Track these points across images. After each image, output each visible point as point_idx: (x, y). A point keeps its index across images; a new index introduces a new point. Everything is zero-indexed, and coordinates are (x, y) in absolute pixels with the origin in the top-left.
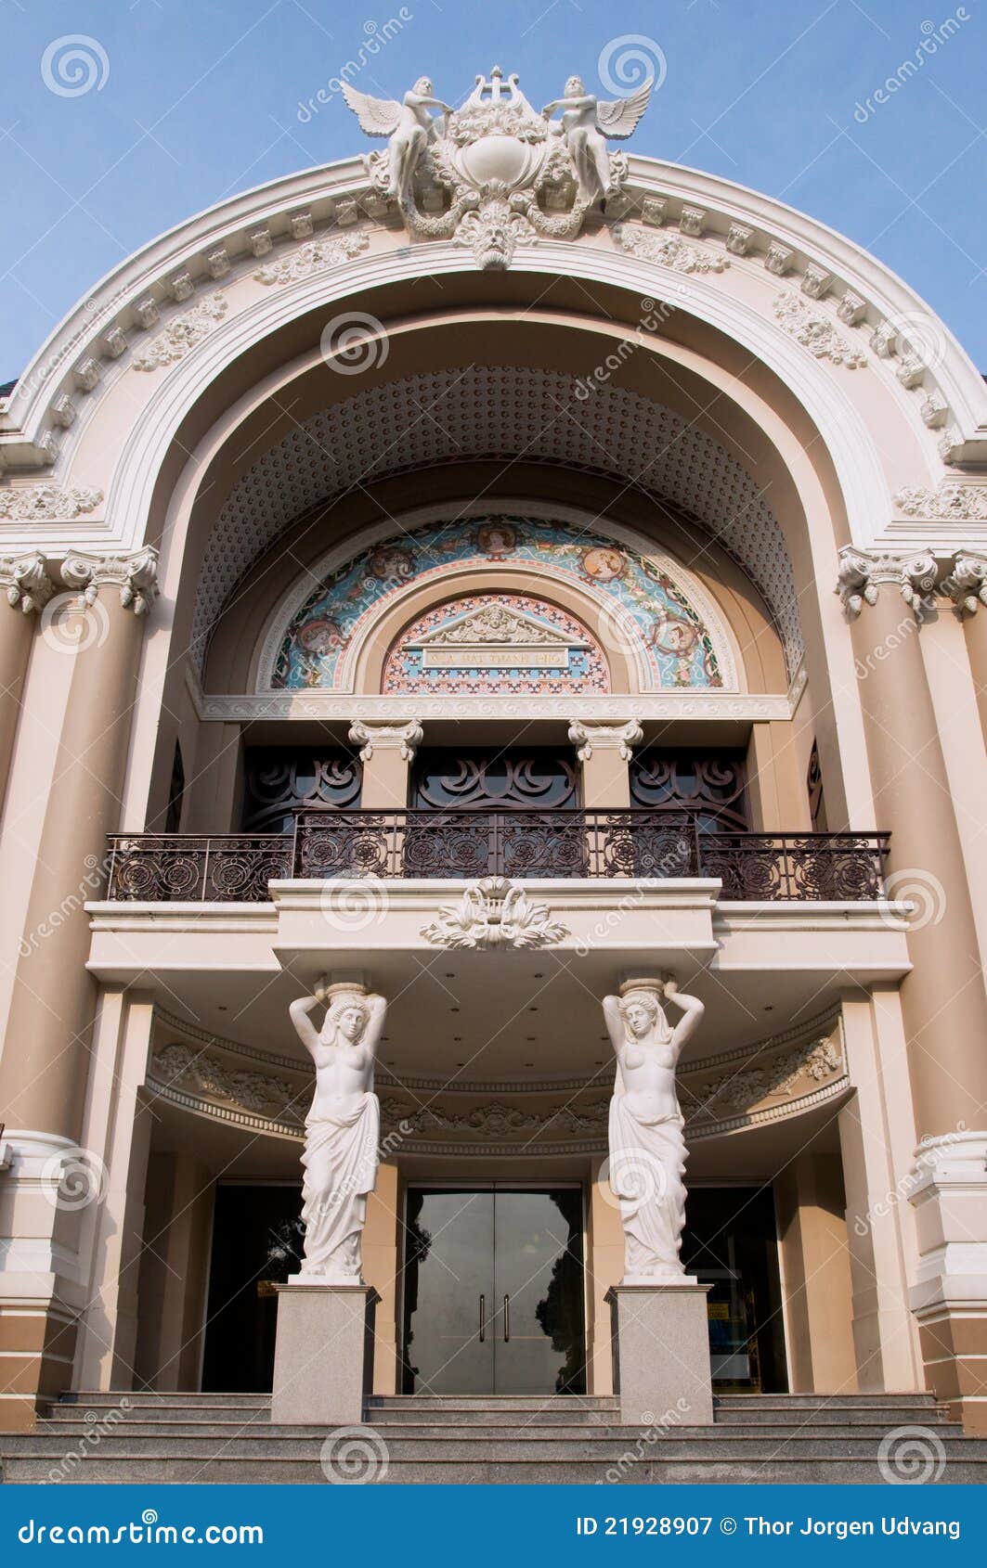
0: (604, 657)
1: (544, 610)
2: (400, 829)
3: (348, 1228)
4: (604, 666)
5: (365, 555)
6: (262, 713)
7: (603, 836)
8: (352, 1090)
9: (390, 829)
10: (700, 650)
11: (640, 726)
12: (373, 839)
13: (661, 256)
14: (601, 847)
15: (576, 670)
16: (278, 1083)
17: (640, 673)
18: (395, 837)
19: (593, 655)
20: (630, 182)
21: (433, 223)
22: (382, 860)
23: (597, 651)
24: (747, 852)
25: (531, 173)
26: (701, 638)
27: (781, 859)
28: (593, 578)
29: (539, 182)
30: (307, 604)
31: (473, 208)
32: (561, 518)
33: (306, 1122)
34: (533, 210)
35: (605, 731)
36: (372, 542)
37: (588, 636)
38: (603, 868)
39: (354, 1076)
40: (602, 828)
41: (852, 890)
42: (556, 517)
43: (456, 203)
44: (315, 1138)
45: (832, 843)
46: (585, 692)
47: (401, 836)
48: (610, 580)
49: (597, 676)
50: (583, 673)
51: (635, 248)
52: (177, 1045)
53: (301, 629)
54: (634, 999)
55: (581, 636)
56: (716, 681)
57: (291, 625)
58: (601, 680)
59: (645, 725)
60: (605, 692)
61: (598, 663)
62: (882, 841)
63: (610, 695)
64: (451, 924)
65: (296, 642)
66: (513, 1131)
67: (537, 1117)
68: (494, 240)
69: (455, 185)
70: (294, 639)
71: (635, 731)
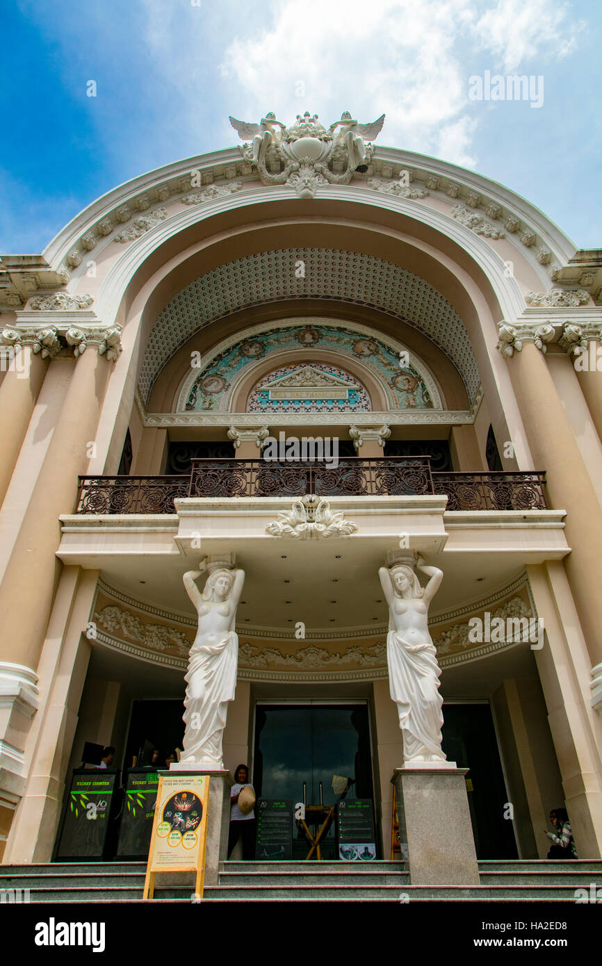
0: (367, 394)
1: (334, 370)
2: (255, 470)
3: (214, 728)
4: (367, 398)
5: (238, 344)
6: (178, 422)
7: (374, 474)
8: (220, 629)
9: (248, 470)
10: (420, 389)
11: (389, 428)
12: (238, 475)
13: (392, 191)
14: (373, 479)
15: (352, 400)
16: (176, 632)
17: (388, 401)
18: (251, 474)
19: (361, 393)
20: (375, 157)
21: (276, 177)
22: (243, 488)
23: (364, 390)
24: (461, 484)
25: (326, 153)
26: (420, 384)
27: (480, 488)
28: (360, 355)
29: (329, 158)
30: (207, 368)
31: (296, 171)
32: (343, 326)
33: (190, 652)
34: (327, 172)
35: (370, 432)
36: (242, 338)
37: (358, 383)
38: (375, 491)
39: (221, 620)
40: (373, 468)
41: (526, 505)
42: (339, 325)
43: (287, 169)
44: (195, 662)
45: (510, 478)
46: (359, 411)
47: (255, 474)
48: (370, 355)
49: (364, 403)
50: (356, 402)
51: (379, 188)
52: (112, 606)
53: (203, 380)
54: (398, 569)
55: (355, 383)
56: (429, 405)
57: (198, 379)
58: (367, 405)
59: (391, 427)
60: (369, 411)
61: (364, 397)
62: (541, 477)
63: (371, 412)
64: (284, 524)
65: (200, 387)
66: (323, 664)
67: (338, 655)
68: (306, 184)
69: (287, 160)
70: (199, 386)
71: (386, 431)
